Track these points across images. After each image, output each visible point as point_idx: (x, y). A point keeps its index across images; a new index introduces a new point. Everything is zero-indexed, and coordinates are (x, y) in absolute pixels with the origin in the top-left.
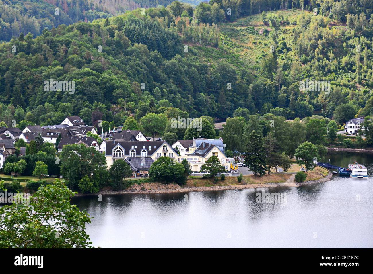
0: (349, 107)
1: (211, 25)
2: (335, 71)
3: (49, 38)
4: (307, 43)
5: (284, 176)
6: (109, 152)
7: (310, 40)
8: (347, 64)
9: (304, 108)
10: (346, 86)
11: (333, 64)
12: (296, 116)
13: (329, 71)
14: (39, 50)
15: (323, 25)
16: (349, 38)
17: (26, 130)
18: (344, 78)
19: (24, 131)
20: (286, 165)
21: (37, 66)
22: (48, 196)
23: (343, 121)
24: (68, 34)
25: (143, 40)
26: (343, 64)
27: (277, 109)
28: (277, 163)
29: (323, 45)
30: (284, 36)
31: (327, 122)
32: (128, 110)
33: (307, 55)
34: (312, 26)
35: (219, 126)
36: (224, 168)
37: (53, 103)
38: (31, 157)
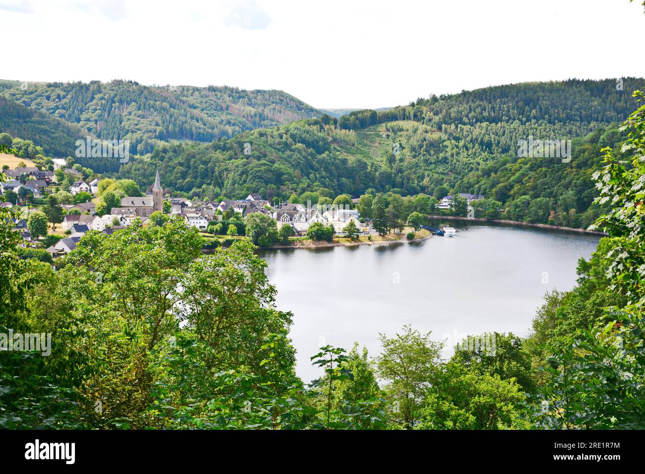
0: (444, 188)
1: (349, 131)
2: (434, 163)
3: (238, 140)
4: (415, 143)
5: (399, 235)
6: (278, 219)
7: (418, 141)
8: (442, 159)
9: (414, 188)
10: (442, 174)
11: (433, 159)
12: (408, 194)
13: (431, 163)
14: (231, 148)
15: (426, 132)
16: (444, 141)
17: (223, 203)
18: (441, 169)
19: (221, 204)
20: (401, 227)
21: (230, 159)
22: (239, 249)
23: (440, 198)
24: (251, 137)
25: (303, 141)
26: (440, 159)
27: (395, 189)
28: (394, 226)
29: (427, 145)
30: (400, 139)
31: (429, 198)
32: (291, 189)
33: (416, 152)
34: (419, 132)
35: (354, 201)
36: (358, 230)
37: (241, 185)
38: (226, 222)
